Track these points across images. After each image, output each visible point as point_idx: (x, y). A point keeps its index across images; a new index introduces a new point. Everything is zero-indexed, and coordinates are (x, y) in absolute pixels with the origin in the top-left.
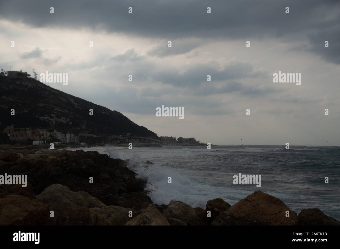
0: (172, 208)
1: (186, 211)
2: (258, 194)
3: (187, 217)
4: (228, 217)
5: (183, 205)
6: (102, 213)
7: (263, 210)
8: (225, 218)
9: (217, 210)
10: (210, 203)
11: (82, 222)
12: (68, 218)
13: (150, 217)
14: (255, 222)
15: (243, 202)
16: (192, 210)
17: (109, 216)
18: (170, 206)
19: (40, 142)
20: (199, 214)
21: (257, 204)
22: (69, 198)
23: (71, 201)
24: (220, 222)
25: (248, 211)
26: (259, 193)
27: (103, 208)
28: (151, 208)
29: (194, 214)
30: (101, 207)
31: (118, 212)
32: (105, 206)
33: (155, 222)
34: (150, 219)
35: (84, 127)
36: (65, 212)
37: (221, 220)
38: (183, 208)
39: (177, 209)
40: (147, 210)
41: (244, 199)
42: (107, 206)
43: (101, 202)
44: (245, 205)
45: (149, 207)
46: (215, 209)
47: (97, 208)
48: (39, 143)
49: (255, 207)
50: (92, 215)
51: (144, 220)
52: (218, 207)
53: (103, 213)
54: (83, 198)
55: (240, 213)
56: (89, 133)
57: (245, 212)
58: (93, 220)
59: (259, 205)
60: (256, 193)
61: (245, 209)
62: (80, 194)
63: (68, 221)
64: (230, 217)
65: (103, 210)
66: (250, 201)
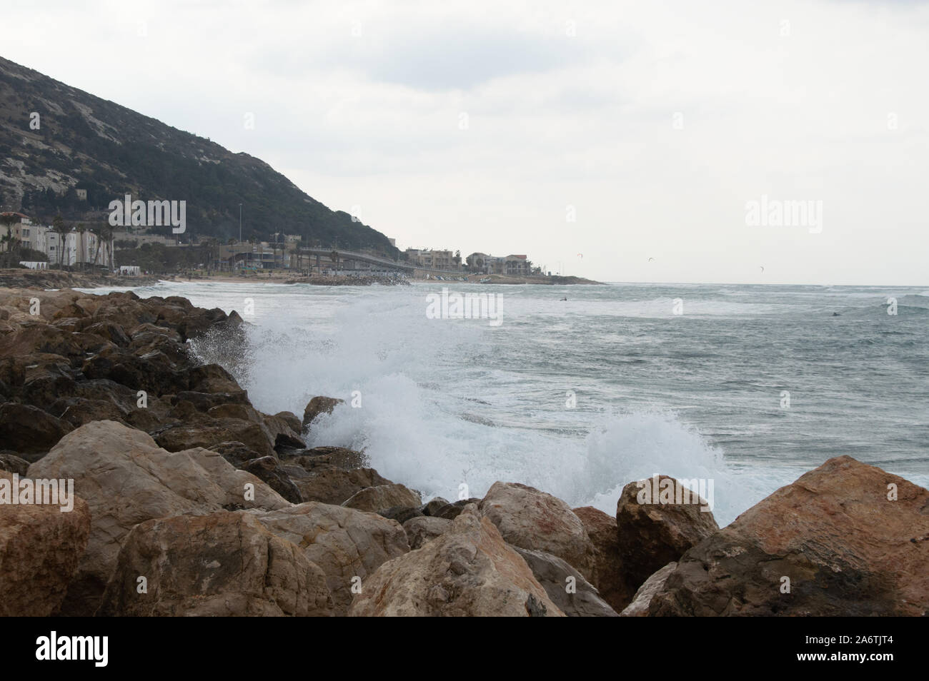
0: (498, 509)
1: (549, 520)
2: (845, 469)
3: (554, 541)
4: (738, 550)
5: (538, 498)
6: (280, 528)
7: (865, 529)
8: (725, 552)
9: (661, 519)
10: (633, 493)
11: (219, 565)
12: (164, 547)
13: (474, 552)
14: (838, 569)
15: (790, 495)
16: (570, 516)
17: (308, 541)
18: (492, 503)
20: (591, 529)
21: (842, 505)
22: (154, 475)
23: (162, 483)
24: (706, 567)
25: (810, 531)
26: (845, 465)
27: (280, 510)
28: (474, 517)
29: (578, 530)
30: (273, 508)
31: (340, 527)
32: (286, 502)
33: (494, 569)
34: (475, 558)
36: (155, 528)
37: (708, 560)
38: (539, 510)
39: (520, 513)
41: (792, 486)
42: (293, 505)
43: (269, 489)
44: (795, 507)
46: (650, 516)
47: (258, 512)
49: (833, 514)
50: (254, 539)
51: (454, 561)
53: (285, 531)
54: (206, 473)
55: (781, 536)
57: (798, 531)
58: (258, 556)
59: (848, 508)
60: (833, 465)
61: (797, 521)
62: (194, 458)
63: (164, 559)
64: (744, 550)
65: (286, 517)
66: (817, 494)
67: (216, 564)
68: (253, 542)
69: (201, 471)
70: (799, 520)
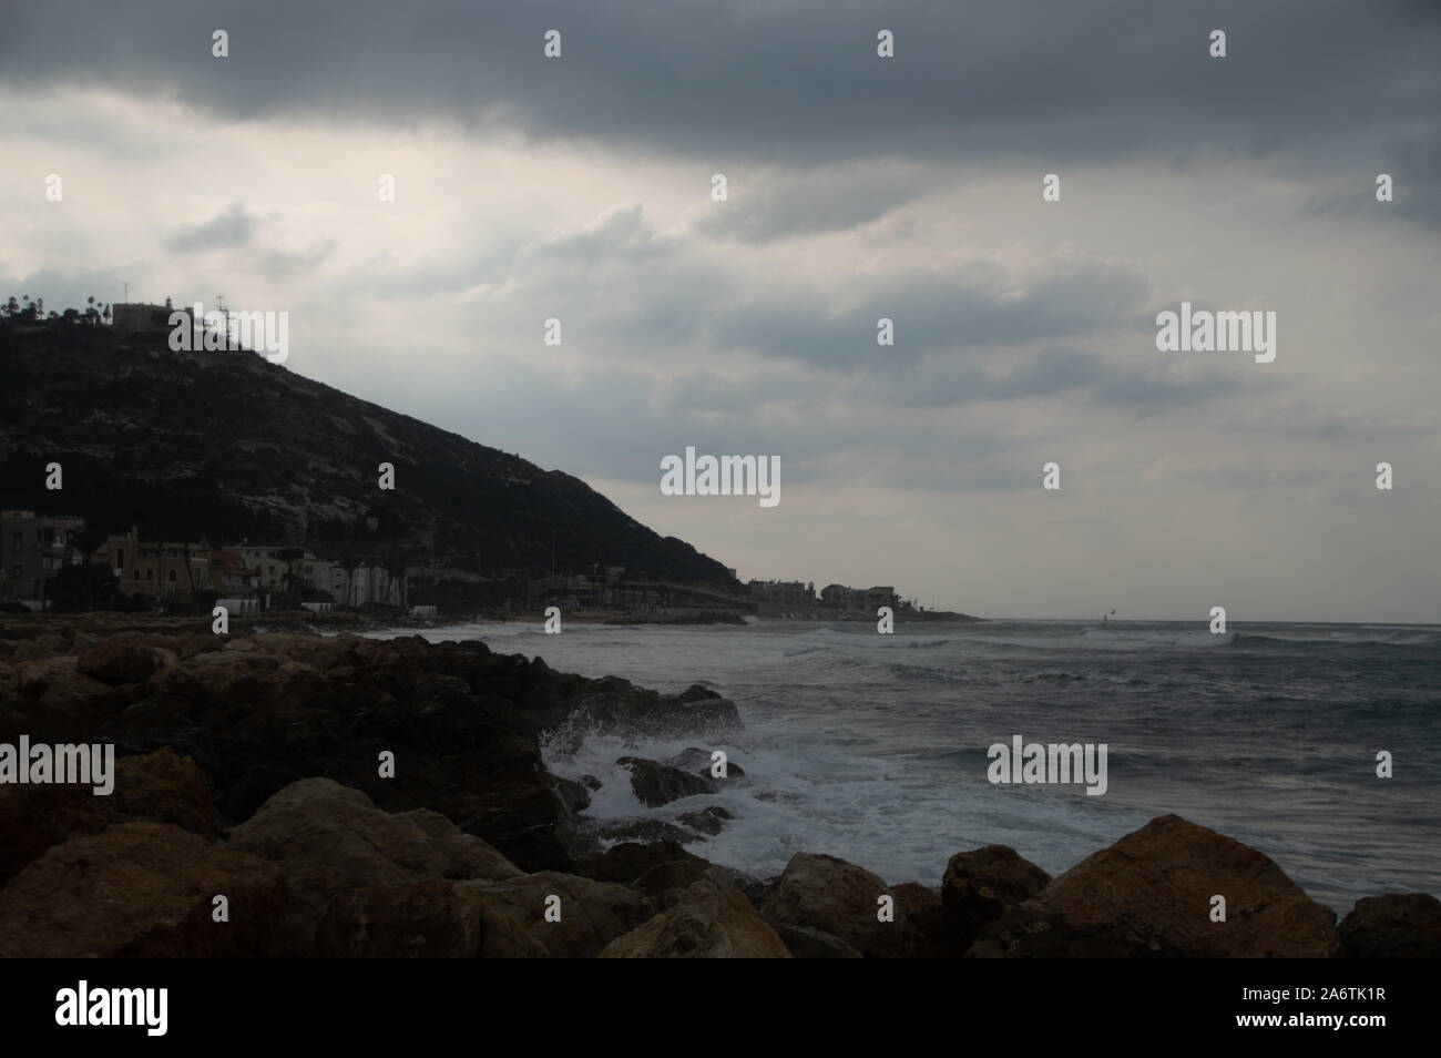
0: (798, 885)
1: (858, 897)
2: (1170, 830)
3: (864, 923)
4: (1041, 926)
5: (846, 871)
6: (505, 901)
7: (1189, 899)
8: (1026, 928)
9: (991, 896)
10: (960, 866)
11: (423, 942)
12: (363, 921)
13: (707, 924)
14: (1157, 947)
15: (1105, 860)
17: (535, 915)
18: (790, 878)
19: (246, 602)
20: (912, 910)
21: (1165, 872)
22: (366, 839)
23: (377, 849)
24: (1005, 946)
25: (1126, 902)
26: (1170, 825)
27: (509, 880)
28: (711, 884)
30: (501, 878)
32: (519, 872)
33: (729, 944)
34: (709, 931)
35: (428, 540)
36: (354, 898)
37: (1008, 938)
38: (845, 885)
39: (822, 889)
40: (694, 894)
41: (1108, 850)
42: (527, 875)
43: (500, 856)
44: (1111, 874)
45: (704, 882)
46: (981, 893)
47: (483, 882)
48: (243, 604)
49: (1153, 883)
50: (465, 911)
51: (681, 934)
52: (997, 880)
53: (511, 904)
54: (427, 837)
55: (1092, 909)
56: (447, 566)
57: (1111, 903)
58: (468, 931)
59: (1172, 876)
60: (1158, 825)
61: (1111, 892)
62: (415, 820)
63: (363, 934)
64: (1048, 926)
65: (511, 888)
66: (1135, 860)
67: (420, 939)
68: (463, 915)
69: (421, 836)
70: (1114, 890)
